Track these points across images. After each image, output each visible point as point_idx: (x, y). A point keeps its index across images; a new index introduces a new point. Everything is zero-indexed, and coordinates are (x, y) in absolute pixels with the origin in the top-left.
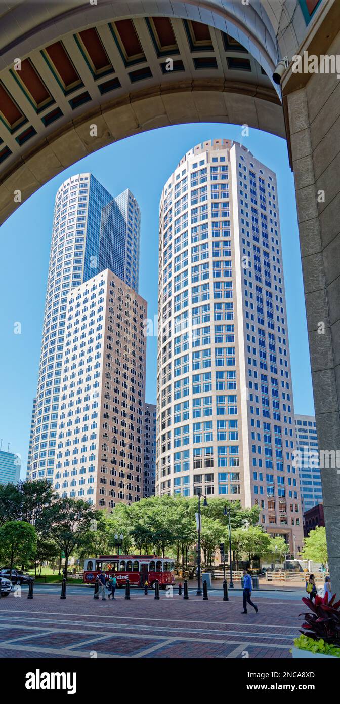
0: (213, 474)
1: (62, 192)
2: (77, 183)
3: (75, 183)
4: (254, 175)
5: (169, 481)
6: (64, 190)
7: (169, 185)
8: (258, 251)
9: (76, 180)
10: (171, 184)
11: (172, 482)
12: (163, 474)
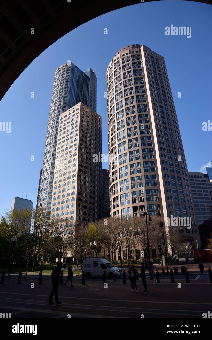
0: (144, 206)
1: (58, 71)
2: (66, 67)
3: (64, 67)
4: (153, 57)
5: (118, 211)
6: (59, 70)
7: (111, 64)
8: (159, 90)
9: (65, 66)
10: (112, 63)
11: (120, 211)
12: (114, 207)
